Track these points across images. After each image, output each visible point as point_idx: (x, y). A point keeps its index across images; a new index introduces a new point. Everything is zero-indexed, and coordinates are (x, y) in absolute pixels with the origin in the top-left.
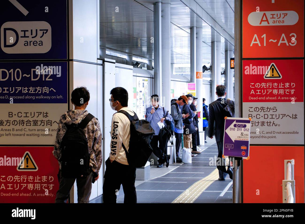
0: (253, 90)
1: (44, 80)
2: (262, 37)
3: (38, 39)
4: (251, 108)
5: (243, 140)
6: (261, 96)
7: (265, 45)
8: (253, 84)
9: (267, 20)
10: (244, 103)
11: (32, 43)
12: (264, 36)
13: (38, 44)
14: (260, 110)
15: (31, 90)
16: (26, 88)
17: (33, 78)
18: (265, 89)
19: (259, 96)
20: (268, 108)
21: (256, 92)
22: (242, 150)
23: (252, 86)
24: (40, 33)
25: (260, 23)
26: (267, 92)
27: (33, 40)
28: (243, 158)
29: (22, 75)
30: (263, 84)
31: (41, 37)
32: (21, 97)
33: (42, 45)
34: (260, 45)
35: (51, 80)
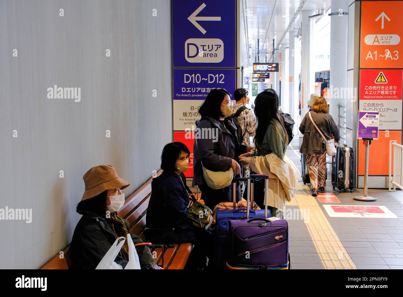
0: (367, 91)
1: (218, 82)
2: (374, 53)
3: (213, 52)
4: (365, 104)
5: (374, 126)
6: (373, 95)
7: (376, 59)
8: (367, 87)
9: (378, 41)
10: (360, 101)
11: (209, 55)
12: (376, 52)
13: (213, 56)
14: (372, 106)
15: (208, 90)
16: (204, 89)
17: (210, 81)
18: (376, 90)
19: (371, 95)
20: (377, 104)
21: (369, 93)
22: (373, 133)
23: (367, 88)
24: (215, 48)
25: (373, 43)
26: (377, 92)
27: (210, 52)
28: (374, 139)
29: (201, 79)
30: (374, 87)
31: (216, 51)
32: (200, 95)
33: (217, 56)
34: (372, 59)
35: (224, 82)
